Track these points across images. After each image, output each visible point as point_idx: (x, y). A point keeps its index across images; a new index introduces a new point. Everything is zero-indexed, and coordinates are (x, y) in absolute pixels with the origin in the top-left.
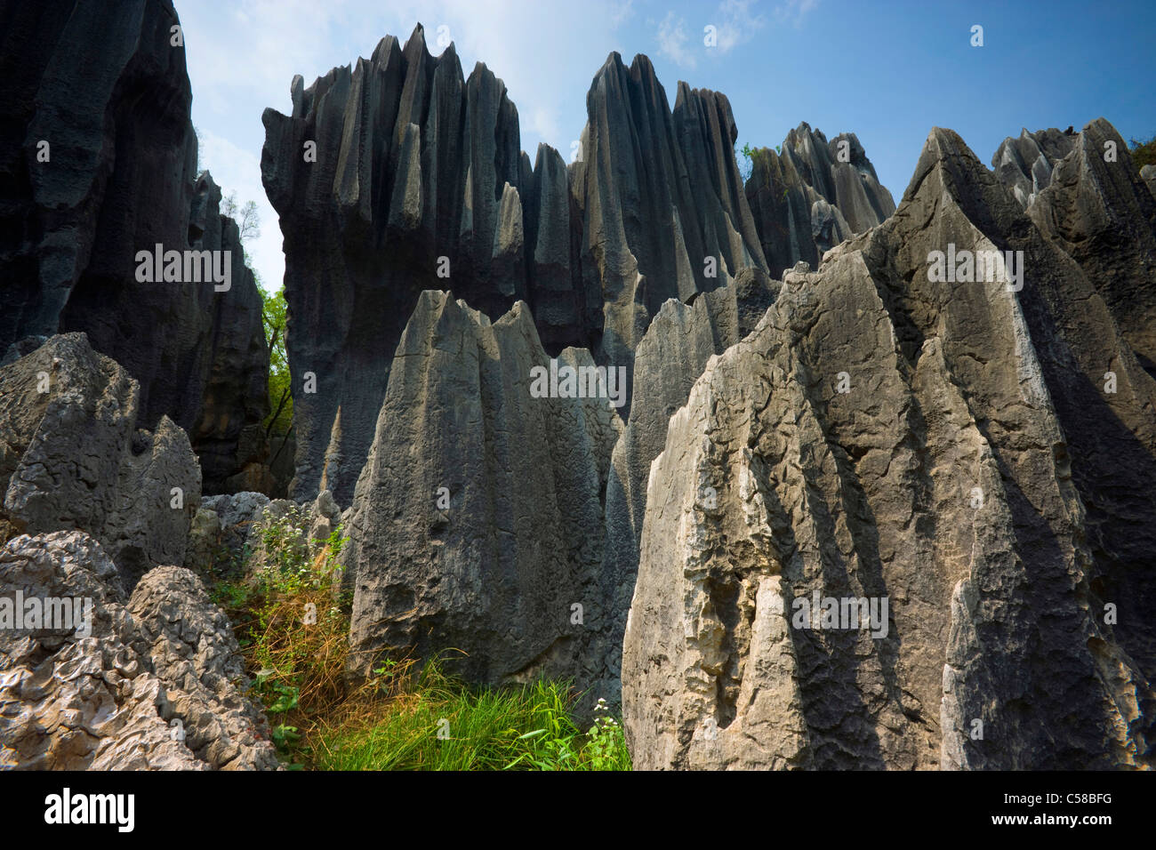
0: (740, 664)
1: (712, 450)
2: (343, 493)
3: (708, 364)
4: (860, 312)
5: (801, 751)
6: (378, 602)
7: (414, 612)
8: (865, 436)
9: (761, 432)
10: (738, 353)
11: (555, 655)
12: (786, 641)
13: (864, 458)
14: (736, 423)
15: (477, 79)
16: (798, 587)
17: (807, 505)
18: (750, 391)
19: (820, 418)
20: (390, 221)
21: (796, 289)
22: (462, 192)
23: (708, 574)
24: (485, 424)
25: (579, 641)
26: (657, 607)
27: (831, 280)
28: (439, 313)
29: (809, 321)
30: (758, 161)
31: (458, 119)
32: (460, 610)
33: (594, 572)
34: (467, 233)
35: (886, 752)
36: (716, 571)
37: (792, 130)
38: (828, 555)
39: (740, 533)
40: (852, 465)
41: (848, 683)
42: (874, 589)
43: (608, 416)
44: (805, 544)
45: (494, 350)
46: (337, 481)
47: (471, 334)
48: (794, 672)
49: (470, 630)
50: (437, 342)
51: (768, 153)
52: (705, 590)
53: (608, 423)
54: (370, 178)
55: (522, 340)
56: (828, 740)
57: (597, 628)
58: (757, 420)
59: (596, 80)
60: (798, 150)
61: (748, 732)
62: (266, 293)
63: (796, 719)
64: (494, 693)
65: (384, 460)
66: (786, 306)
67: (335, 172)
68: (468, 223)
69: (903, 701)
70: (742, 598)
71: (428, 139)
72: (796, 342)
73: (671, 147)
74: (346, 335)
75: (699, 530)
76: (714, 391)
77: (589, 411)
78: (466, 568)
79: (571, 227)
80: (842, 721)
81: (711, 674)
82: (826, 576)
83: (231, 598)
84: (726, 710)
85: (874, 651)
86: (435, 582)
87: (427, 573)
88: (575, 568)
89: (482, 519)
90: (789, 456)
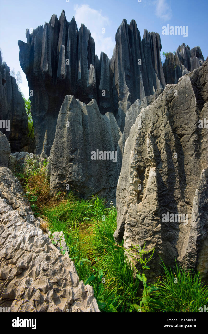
0: (144, 190)
1: (140, 134)
2: (48, 153)
3: (141, 111)
4: (187, 95)
5: (157, 209)
6: (56, 178)
7: (66, 181)
8: (184, 131)
9: (154, 130)
10: (150, 107)
11: (102, 193)
12: (155, 183)
13: (183, 137)
14: (147, 127)
15: (82, 30)
16: (161, 170)
17: (165, 149)
18: (152, 118)
19: (171, 126)
20: (58, 76)
21: (169, 89)
22: (78, 67)
23: (137, 167)
24: (84, 133)
25: (108, 189)
26: (124, 177)
27: (179, 86)
28: (71, 102)
29: (171, 98)
30: (167, 56)
31: (76, 44)
32: (77, 180)
33: (113, 173)
34: (80, 80)
35: (179, 211)
36: (139, 166)
37: (180, 46)
38: (170, 162)
39: (146, 156)
40: (179, 139)
41: (171, 195)
42: (181, 172)
43: (118, 132)
44: (164, 159)
45: (86, 112)
46: (46, 150)
47: (79, 108)
48: (157, 191)
49: (80, 185)
50: (70, 110)
51: (171, 54)
52: (136, 171)
53: (117, 133)
54: (51, 63)
55: (94, 110)
56: (164, 208)
57: (113, 187)
58: (153, 126)
59: (118, 29)
60: (180, 53)
61: (144, 205)
62: (25, 99)
63: (156, 202)
64: (86, 200)
65: (57, 142)
66: (165, 94)
67: (41, 61)
68: (80, 77)
69: (185, 200)
70: (146, 173)
71: (68, 50)
72: (167, 104)
73: (141, 53)
74: (47, 110)
75: (135, 155)
76: (142, 118)
77: (113, 130)
78: (79, 170)
79: (110, 78)
80: (169, 204)
81: (136, 192)
82: (168, 168)
83: (20, 176)
84: (139, 200)
85: (179, 187)
86: (70, 173)
87: (69, 171)
88: (108, 171)
89: (83, 158)
90: (161, 136)
